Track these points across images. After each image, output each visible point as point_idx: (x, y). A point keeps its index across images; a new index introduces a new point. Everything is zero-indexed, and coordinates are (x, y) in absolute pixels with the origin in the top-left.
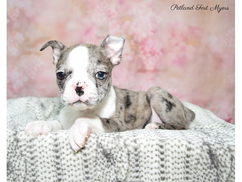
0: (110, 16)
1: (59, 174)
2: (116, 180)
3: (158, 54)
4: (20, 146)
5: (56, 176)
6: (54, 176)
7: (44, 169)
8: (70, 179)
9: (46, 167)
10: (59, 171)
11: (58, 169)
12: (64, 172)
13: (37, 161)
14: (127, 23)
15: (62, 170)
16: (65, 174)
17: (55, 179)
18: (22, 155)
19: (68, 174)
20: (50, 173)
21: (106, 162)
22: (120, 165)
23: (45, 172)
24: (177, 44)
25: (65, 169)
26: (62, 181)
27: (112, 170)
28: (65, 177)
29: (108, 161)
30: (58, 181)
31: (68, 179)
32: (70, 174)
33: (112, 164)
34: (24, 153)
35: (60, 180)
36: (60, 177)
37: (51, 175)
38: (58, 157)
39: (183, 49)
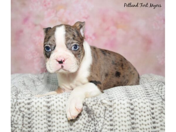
0: (45, 5)
1: (50, 126)
2: (94, 131)
3: (91, 38)
4: (20, 103)
5: (47, 127)
6: (45, 127)
7: (38, 122)
8: (58, 130)
9: (40, 120)
10: (49, 124)
11: (49, 121)
12: (54, 124)
13: (33, 115)
14: (62, 11)
15: (52, 122)
16: (54, 126)
17: (46, 130)
18: (21, 111)
19: (57, 126)
20: (42, 125)
21: (87, 117)
22: (98, 120)
23: (39, 124)
24: (108, 29)
25: (54, 122)
26: (51, 131)
27: (92, 123)
28: (54, 128)
29: (89, 117)
30: (48, 131)
31: (56, 130)
32: (58, 126)
33: (92, 119)
34: (22, 109)
35: (50, 130)
36: (50, 128)
37: (43, 127)
38: (49, 113)
39: (114, 33)
